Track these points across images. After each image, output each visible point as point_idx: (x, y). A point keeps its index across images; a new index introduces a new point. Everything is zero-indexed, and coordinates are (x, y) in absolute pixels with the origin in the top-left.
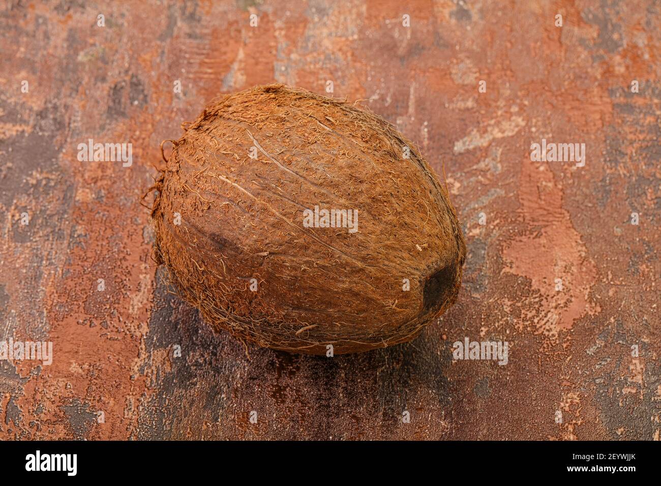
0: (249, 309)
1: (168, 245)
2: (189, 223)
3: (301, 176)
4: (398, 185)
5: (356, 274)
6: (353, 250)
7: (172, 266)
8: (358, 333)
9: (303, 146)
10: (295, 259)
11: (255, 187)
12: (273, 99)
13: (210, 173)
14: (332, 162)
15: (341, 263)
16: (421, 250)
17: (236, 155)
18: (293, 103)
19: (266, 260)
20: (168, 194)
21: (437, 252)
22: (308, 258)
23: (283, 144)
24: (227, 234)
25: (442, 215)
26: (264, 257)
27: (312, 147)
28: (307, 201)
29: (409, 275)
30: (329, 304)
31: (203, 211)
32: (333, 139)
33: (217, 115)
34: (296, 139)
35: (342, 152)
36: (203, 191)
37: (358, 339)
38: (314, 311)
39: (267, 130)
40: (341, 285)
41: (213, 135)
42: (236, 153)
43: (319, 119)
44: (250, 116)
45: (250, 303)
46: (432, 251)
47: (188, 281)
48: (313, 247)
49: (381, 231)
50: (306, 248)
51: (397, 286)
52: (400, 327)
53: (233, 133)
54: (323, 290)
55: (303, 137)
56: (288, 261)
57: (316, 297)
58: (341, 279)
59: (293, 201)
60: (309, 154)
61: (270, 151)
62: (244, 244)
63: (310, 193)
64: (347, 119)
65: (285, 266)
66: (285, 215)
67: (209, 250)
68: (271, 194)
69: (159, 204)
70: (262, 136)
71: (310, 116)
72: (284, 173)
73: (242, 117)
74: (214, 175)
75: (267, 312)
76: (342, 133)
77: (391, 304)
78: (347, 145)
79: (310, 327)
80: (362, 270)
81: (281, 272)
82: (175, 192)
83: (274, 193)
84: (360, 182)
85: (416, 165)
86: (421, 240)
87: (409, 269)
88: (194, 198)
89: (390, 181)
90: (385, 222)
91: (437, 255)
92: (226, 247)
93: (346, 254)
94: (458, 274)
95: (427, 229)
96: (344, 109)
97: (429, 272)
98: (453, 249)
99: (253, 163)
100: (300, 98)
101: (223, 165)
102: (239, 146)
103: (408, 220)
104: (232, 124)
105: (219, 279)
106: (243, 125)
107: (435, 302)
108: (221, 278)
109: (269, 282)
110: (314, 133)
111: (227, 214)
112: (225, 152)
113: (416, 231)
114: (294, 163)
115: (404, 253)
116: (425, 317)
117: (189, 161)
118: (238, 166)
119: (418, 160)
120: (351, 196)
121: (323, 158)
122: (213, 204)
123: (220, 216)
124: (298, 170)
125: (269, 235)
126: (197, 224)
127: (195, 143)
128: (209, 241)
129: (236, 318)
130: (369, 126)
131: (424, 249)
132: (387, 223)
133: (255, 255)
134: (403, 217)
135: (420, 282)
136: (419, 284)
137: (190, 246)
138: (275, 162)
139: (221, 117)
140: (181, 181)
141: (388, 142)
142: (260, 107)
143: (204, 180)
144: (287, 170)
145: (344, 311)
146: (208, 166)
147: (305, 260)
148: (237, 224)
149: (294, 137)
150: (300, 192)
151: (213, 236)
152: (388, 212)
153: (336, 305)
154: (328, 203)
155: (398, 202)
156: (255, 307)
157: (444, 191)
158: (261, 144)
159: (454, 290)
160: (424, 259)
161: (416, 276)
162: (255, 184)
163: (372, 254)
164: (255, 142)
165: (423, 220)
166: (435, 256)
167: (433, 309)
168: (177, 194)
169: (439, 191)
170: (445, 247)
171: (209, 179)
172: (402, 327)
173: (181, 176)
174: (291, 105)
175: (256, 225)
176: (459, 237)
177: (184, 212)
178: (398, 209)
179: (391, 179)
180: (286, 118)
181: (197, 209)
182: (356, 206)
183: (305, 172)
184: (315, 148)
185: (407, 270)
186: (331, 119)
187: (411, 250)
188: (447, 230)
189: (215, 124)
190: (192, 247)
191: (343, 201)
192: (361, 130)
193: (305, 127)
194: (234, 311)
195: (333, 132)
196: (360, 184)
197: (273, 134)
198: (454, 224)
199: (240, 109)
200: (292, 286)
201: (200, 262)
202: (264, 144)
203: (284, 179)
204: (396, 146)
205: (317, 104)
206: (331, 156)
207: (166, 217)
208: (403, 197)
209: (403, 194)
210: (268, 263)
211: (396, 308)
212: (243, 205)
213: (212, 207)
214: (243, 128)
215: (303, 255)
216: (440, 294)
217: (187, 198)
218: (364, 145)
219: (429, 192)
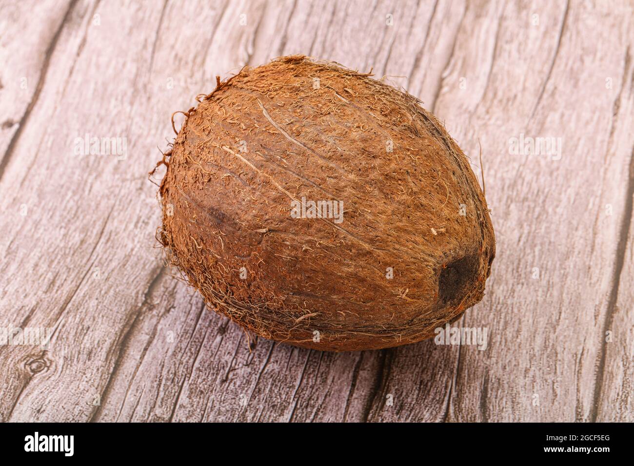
0: (248, 293)
1: (171, 222)
2: (190, 197)
3: (309, 148)
4: (415, 163)
5: (363, 257)
6: (360, 230)
7: (175, 246)
8: (366, 324)
9: (315, 116)
10: (296, 238)
11: (258, 158)
12: (292, 69)
13: (214, 144)
14: (345, 135)
15: (347, 244)
16: (436, 234)
17: (242, 125)
18: (312, 74)
19: (265, 238)
20: (173, 167)
21: (457, 239)
22: (310, 238)
23: (294, 115)
24: (225, 208)
25: (465, 199)
26: (263, 234)
27: (324, 118)
28: (313, 175)
29: (422, 261)
30: (333, 290)
31: (203, 183)
32: (349, 111)
33: (230, 85)
34: (308, 109)
35: (356, 125)
36: (206, 162)
37: (366, 332)
38: (317, 297)
39: (279, 99)
40: (346, 269)
41: (221, 104)
42: (243, 122)
43: (337, 90)
44: (263, 85)
45: (249, 286)
46: (449, 237)
47: (188, 261)
48: (316, 225)
49: (393, 211)
50: (309, 226)
51: (409, 273)
52: (412, 320)
53: (243, 102)
54: (325, 273)
55: (315, 107)
56: (288, 239)
57: (318, 281)
58: (346, 262)
59: (297, 175)
60: (320, 125)
61: (279, 121)
62: (242, 219)
63: (317, 166)
64: (367, 91)
65: (286, 245)
66: (288, 189)
67: (207, 226)
68: (275, 167)
69: (166, 180)
70: (273, 105)
71: (328, 87)
72: (291, 144)
73: (255, 86)
74: (218, 146)
75: (266, 297)
76: (359, 106)
77: (403, 293)
78: (363, 117)
79: (312, 315)
80: (369, 253)
81: (281, 252)
82: (179, 165)
83: (279, 165)
84: (373, 157)
85: (440, 143)
86: (438, 224)
87: (422, 255)
88: (196, 170)
89: (407, 158)
90: (398, 201)
91: (455, 242)
92: (224, 222)
93: (352, 235)
94: (481, 266)
96: (367, 81)
97: (446, 260)
98: (475, 237)
99: (259, 133)
100: (322, 70)
101: (229, 135)
102: (247, 115)
103: (424, 201)
104: (244, 93)
105: (217, 258)
106: (254, 95)
107: (454, 295)
108: (219, 257)
109: (268, 263)
110: (329, 104)
111: (227, 187)
112: (231, 122)
113: (433, 214)
114: (303, 134)
115: (418, 236)
116: (443, 311)
117: (195, 131)
118: (243, 135)
119: (444, 139)
120: (362, 172)
121: (334, 130)
122: (213, 176)
123: (219, 189)
124: (307, 142)
125: (270, 210)
126: (197, 197)
127: (204, 113)
128: (208, 215)
129: (235, 303)
130: (391, 100)
131: (441, 234)
132: (400, 203)
133: (254, 232)
134: (419, 198)
135: (434, 270)
136: (433, 272)
137: (190, 222)
138: (283, 132)
140: (185, 152)
141: (410, 118)
142: (276, 76)
143: (207, 150)
144: (295, 141)
145: (349, 299)
146: (212, 136)
147: (306, 239)
148: (235, 198)
150: (307, 165)
151: (212, 210)
152: (402, 191)
153: (340, 292)
154: (336, 178)
155: (415, 181)
156: (254, 291)
157: (472, 174)
158: (271, 114)
159: (477, 284)
160: (440, 246)
161: (431, 264)
162: (259, 155)
163: (382, 236)
164: (264, 112)
165: (442, 203)
166: (454, 243)
167: (451, 303)
168: (181, 166)
169: (465, 173)
170: (466, 234)
171: (212, 149)
172: (415, 320)
173: (186, 147)
174: (309, 76)
175: (256, 199)
176: (484, 225)
177: (185, 185)
178: (414, 189)
179: (409, 156)
180: (301, 88)
181: (197, 182)
182: (367, 182)
183: (314, 144)
184: (328, 119)
185: (420, 256)
186: (350, 91)
187: (425, 234)
188: (470, 216)
189: (227, 94)
190: (191, 223)
191: (352, 176)
192: (381, 103)
193: (320, 98)
194: (233, 295)
195: (349, 104)
196: (373, 159)
197: (284, 104)
198: (479, 210)
199: (255, 79)
200: (292, 267)
201: (199, 240)
202: (273, 114)
203: (291, 151)
204: (419, 122)
205: (338, 76)
206: (344, 128)
207: (170, 192)
208: (421, 176)
209: (421, 173)
210: (267, 241)
211: (407, 298)
212: (244, 178)
213: (213, 179)
214: (254, 97)
215: (306, 233)
216: (460, 287)
217: (189, 170)
218: (382, 119)
219: (451, 173)
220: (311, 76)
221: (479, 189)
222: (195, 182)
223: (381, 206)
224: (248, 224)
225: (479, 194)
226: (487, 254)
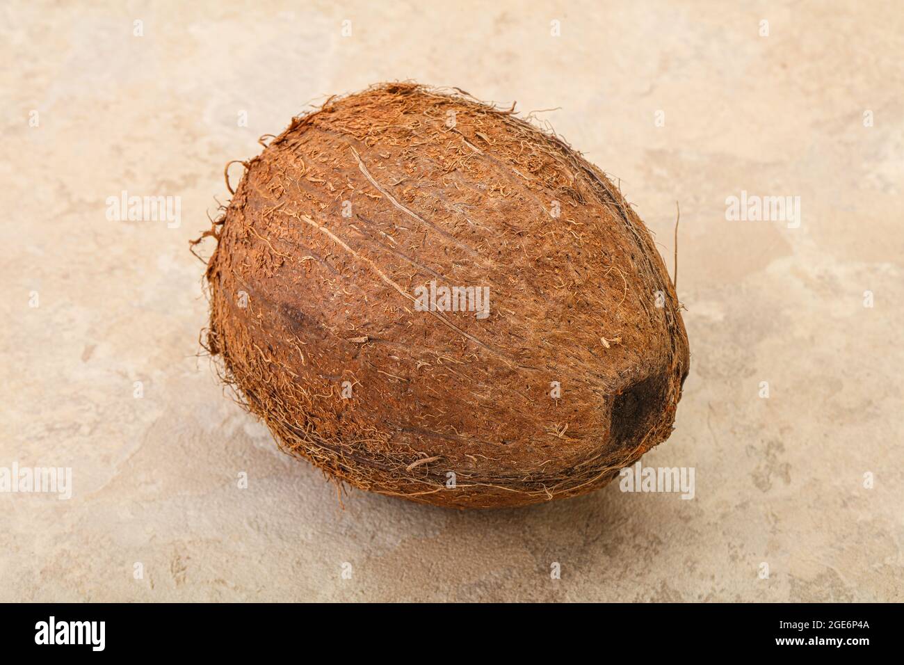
0: (337, 428)
1: (224, 322)
2: (253, 287)
3: (426, 221)
4: (579, 243)
5: (503, 379)
6: (500, 340)
7: (229, 356)
8: (506, 473)
9: (435, 174)
10: (408, 351)
11: (354, 234)
12: (400, 102)
13: (289, 211)
14: (477, 202)
15: (481, 360)
16: (608, 346)
17: (330, 185)
18: (429, 110)
19: (364, 350)
20: (227, 242)
21: (637, 353)
22: (428, 350)
23: (404, 171)
24: (307, 306)
25: (649, 295)
26: (360, 344)
27: (448, 177)
28: (433, 260)
29: (588, 385)
30: (460, 426)
31: (273, 268)
32: (483, 166)
33: (311, 124)
34: (425, 164)
35: (494, 187)
36: (276, 238)
37: (505, 484)
38: (437, 434)
39: (382, 148)
40: (479, 396)
41: (299, 153)
42: (330, 180)
43: (466, 135)
44: (359, 126)
45: (339, 417)
46: (627, 350)
47: (250, 379)
48: (436, 333)
49: (547, 313)
50: (427, 334)
51: (569, 402)
52: (572, 468)
53: (330, 151)
54: (450, 401)
55: (435, 161)
56: (398, 351)
57: (439, 413)
58: (479, 385)
59: (410, 259)
60: (443, 187)
61: (383, 180)
62: (331, 323)
63: (438, 247)
64: (509, 137)
65: (393, 361)
66: (396, 281)
67: (278, 331)
68: (378, 247)
69: (216, 260)
70: (373, 157)
71: (452, 130)
72: (400, 215)
73: (346, 127)
74: (294, 214)
75: (363, 432)
76: (498, 158)
77: (559, 430)
78: (504, 177)
79: (430, 459)
80: (512, 372)
81: (386, 370)
82: (237, 239)
83: (384, 246)
84: (519, 234)
85: (614, 214)
86: (610, 332)
87: (588, 377)
88: (262, 249)
89: (566, 235)
90: (554, 299)
91: (635, 357)
92: (304, 326)
93: (488, 346)
94: (671, 390)
95: (621, 315)
96: (508, 122)
97: (622, 383)
98: (663, 349)
99: (354, 197)
100: (442, 104)
101: (309, 199)
102: (337, 171)
103: (590, 298)
105: (292, 376)
106: (346, 140)
107: (632, 432)
108: (295, 375)
109: (367, 386)
110: (454, 156)
111: (308, 275)
112: (314, 180)
113: (603, 317)
114: (417, 199)
115: (583, 349)
116: (614, 455)
117: (261, 192)
118: (331, 200)
119: (618, 207)
120: (503, 256)
121: (463, 194)
122: (288, 259)
123: (297, 278)
124: (423, 211)
125: (371, 310)
126: (264, 289)
127: (272, 166)
128: (279, 315)
129: (318, 442)
130: (543, 150)
131: (614, 346)
132: (557, 301)
133: (347, 342)
134: (584, 294)
135: (605, 397)
136: (603, 401)
137: (253, 324)
138: (389, 197)
139: (316, 126)
140: (245, 223)
141: (571, 176)
142: (377, 113)
143: (278, 221)
144: (406, 210)
145: (483, 438)
146: (286, 200)
147: (423, 352)
148: (321, 292)
149: (424, 159)
150: (424, 245)
151: (285, 309)
152: (561, 284)
153: (469, 428)
155: (578, 269)
156: (345, 425)
157: (657, 257)
158: (371, 169)
159: (664, 415)
160: (613, 362)
161: (600, 388)
162: (355, 230)
163: (531, 348)
164: (361, 165)
165: (615, 300)
166: (633, 358)
167: (628, 444)
168: (239, 242)
169: (648, 257)
170: (649, 345)
171: (286, 219)
172: (576, 468)
173: (248, 214)
174: (425, 113)
175: (350, 294)
176: (675, 331)
177: (246, 270)
178: (576, 281)
179: (569, 232)
180: (414, 132)
181: (264, 266)
182: (510, 271)
183: (433, 214)
184: (454, 178)
185: (586, 377)
186: (484, 136)
187: (593, 345)
188: (656, 319)
189: (306, 137)
190: (255, 325)
191: (489, 263)
192: (529, 154)
193: (441, 147)
194: (315, 429)
195: (484, 156)
196: (518, 237)
197: (390, 155)
198: (669, 311)
199: (347, 115)
200: (401, 392)
201: (266, 350)
202: (374, 169)
203: (400, 225)
204: (583, 183)
205: (466, 113)
206: (476, 192)
207: (223, 278)
208: (587, 261)
209: (587, 257)
210: (366, 355)
211: (565, 438)
212: (333, 263)
213: (287, 264)
214: (346, 144)
215: (421, 344)
216: (641, 419)
217: (252, 249)
218: (531, 178)
219: (629, 258)
220: (427, 113)
221: (667, 279)
222: (261, 267)
223: (529, 304)
224: (338, 329)
225: (667, 286)
226: (678, 373)
